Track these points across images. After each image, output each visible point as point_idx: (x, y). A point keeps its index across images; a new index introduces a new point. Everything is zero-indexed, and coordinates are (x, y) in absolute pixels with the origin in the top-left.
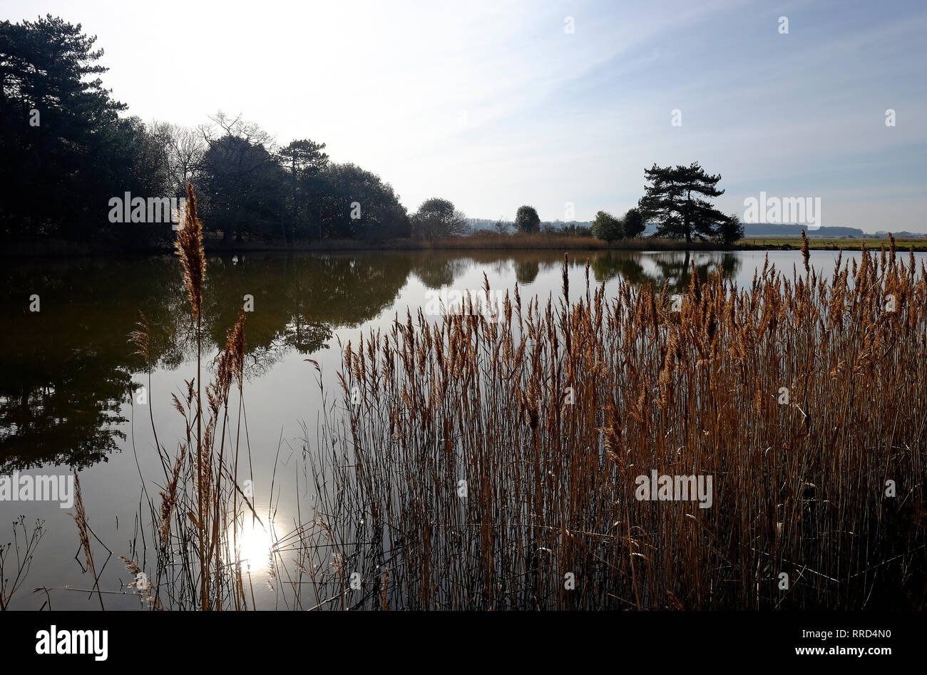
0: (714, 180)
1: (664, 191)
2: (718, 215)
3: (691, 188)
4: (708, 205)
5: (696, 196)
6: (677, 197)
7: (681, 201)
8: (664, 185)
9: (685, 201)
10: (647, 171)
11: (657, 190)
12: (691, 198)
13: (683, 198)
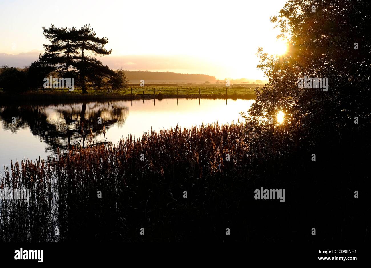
0: (103, 42)
1: (61, 48)
2: (106, 71)
3: (84, 47)
4: (99, 62)
5: (89, 54)
6: (72, 54)
7: (75, 57)
8: (61, 43)
9: (80, 58)
10: (45, 31)
11: (55, 48)
12: (85, 55)
13: (78, 55)
